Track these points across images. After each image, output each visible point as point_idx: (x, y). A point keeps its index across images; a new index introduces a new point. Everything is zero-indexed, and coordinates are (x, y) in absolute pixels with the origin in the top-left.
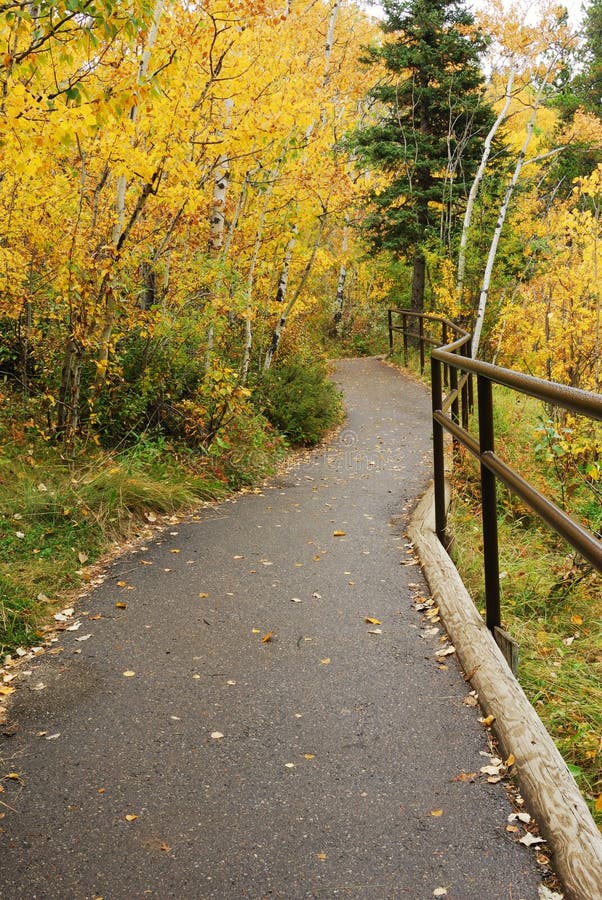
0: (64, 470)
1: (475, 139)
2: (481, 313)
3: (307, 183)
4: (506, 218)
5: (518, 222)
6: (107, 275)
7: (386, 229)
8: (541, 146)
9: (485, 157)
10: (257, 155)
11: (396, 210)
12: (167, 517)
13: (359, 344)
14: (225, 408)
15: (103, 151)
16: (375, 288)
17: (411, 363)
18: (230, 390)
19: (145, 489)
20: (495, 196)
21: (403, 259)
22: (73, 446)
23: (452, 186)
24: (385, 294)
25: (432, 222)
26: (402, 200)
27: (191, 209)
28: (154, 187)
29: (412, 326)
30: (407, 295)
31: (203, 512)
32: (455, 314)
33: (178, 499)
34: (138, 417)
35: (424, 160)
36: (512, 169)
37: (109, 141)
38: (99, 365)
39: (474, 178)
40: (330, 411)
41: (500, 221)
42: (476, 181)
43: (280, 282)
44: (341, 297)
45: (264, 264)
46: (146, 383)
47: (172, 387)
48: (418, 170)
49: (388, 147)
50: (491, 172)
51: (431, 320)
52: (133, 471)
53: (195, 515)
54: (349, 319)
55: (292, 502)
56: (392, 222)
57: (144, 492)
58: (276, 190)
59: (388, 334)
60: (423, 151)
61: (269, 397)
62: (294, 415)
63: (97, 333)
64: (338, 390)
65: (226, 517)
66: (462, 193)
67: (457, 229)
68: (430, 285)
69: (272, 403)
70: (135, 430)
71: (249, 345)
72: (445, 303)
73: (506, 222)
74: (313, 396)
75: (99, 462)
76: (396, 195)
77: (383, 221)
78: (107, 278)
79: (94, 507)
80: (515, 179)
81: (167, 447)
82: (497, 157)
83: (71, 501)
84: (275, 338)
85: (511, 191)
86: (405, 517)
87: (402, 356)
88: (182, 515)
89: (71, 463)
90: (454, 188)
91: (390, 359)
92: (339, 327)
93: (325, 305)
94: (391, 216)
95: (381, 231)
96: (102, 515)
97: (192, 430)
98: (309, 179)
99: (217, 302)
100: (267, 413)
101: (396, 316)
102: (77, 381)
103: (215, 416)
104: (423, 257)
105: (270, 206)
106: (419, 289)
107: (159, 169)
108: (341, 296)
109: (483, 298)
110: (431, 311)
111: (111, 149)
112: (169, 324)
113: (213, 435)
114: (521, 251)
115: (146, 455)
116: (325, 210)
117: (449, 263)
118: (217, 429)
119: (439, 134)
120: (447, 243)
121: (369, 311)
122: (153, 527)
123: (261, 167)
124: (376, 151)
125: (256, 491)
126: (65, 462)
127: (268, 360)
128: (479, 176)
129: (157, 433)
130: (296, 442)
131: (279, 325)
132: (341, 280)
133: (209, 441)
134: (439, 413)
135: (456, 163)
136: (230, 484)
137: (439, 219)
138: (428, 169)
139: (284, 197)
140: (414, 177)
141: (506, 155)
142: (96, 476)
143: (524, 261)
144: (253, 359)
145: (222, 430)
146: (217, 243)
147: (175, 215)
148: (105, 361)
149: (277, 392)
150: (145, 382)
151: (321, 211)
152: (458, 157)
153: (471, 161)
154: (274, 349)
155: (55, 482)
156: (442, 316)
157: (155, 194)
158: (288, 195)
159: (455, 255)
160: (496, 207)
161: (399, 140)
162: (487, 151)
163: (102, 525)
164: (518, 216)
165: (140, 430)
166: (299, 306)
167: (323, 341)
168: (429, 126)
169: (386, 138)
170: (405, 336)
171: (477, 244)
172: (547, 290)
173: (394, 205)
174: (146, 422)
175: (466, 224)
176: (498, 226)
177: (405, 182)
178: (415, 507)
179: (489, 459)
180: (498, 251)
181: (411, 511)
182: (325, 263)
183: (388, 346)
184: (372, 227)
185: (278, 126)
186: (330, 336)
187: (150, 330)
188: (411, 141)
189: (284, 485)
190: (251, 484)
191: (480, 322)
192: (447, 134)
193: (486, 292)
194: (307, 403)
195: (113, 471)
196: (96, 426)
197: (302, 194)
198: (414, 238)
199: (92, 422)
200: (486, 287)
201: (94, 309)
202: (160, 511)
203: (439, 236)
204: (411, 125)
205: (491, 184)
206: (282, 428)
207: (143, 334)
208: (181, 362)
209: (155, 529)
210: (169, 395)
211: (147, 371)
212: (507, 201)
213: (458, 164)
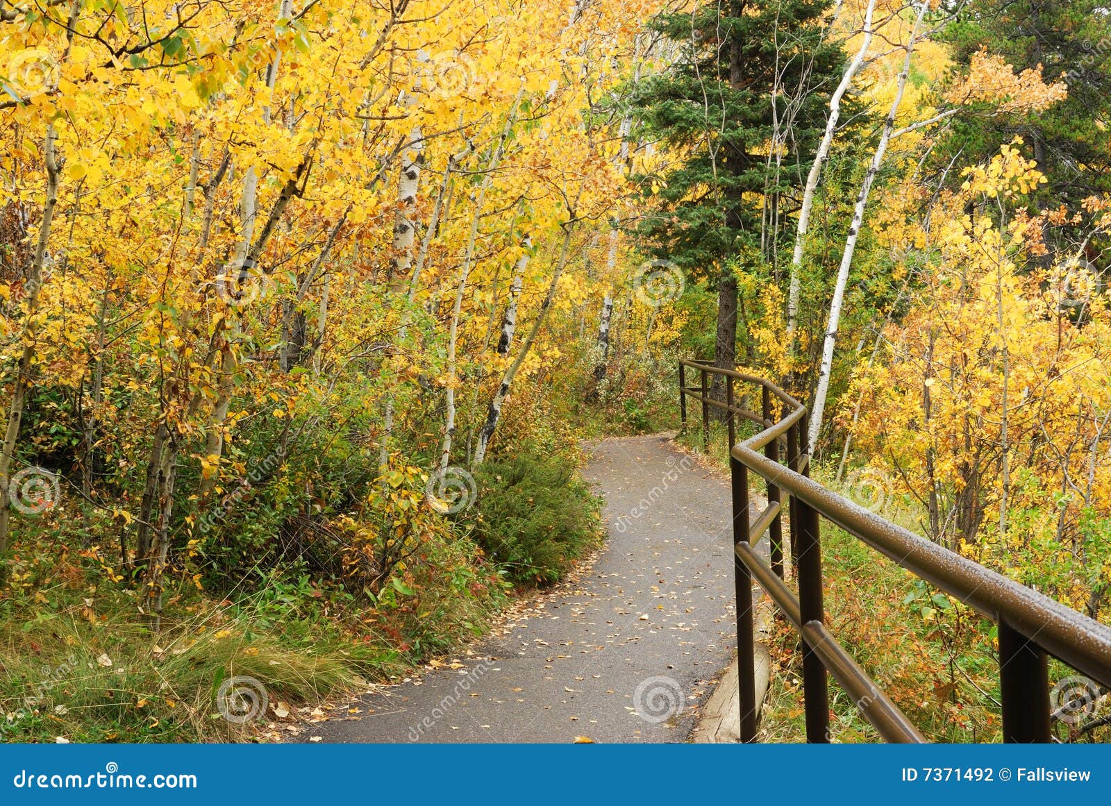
0: (143, 631)
1: (816, 96)
2: (826, 369)
3: (544, 172)
4: (865, 219)
5: (884, 226)
6: (222, 321)
7: (675, 235)
8: (922, 104)
9: (831, 124)
10: (466, 132)
11: (692, 204)
12: (307, 709)
13: (633, 414)
14: (407, 530)
15: (220, 128)
16: (660, 324)
17: (713, 448)
18: (414, 501)
19: (273, 663)
20: (846, 187)
21: (703, 281)
22: (158, 591)
23: (779, 169)
24: (676, 334)
25: (749, 225)
26: (702, 189)
27: (359, 216)
28: (299, 185)
29: (716, 387)
30: (710, 336)
31: (368, 700)
32: (785, 370)
33: (325, 679)
34: (266, 545)
35: (735, 128)
36: (874, 143)
37: (229, 115)
38: (205, 464)
39: (813, 157)
40: (580, 529)
41: (855, 225)
42: (817, 162)
43: (505, 322)
44: (606, 340)
45: (479, 295)
46: (283, 489)
47: (324, 495)
48: (726, 143)
49: (679, 108)
50: (842, 147)
51: (745, 379)
52: (253, 635)
53: (352, 707)
54: (618, 375)
55: (511, 685)
56: (684, 226)
57: (271, 668)
58: (498, 182)
59: (679, 398)
60: (733, 115)
61: (481, 508)
62: (520, 537)
63: (205, 409)
64: (592, 493)
65: (403, 710)
66: (796, 181)
67: (788, 236)
68: (746, 323)
69: (486, 519)
70: (261, 566)
71: (451, 425)
72: (769, 352)
73: (865, 225)
74: (551, 506)
75: (200, 619)
76: (692, 182)
77: (671, 225)
78: (221, 325)
79: (186, 696)
80: (877, 159)
81: (311, 592)
82: (852, 124)
83: (150, 685)
84: (492, 414)
85: (872, 178)
86: (693, 712)
87: (701, 437)
88: (331, 706)
89: (154, 619)
90: (783, 172)
91: (681, 440)
92: (602, 387)
93: (579, 354)
94: (682, 216)
95: (668, 238)
96: (199, 707)
97: (353, 567)
98: (548, 167)
99: (399, 362)
100: (477, 536)
101: (691, 373)
102: (169, 488)
103: (390, 542)
104: (734, 281)
105: (488, 206)
106: (728, 331)
107: (307, 158)
108: (605, 338)
109: (829, 344)
110: (746, 365)
111: (234, 127)
112: (319, 397)
113: (387, 574)
114: (890, 271)
115: (277, 607)
116: (573, 215)
117: (775, 289)
118: (394, 563)
119: (758, 88)
120: (772, 259)
121: (650, 363)
122: (284, 726)
123: (473, 148)
124: (660, 114)
125: (455, 664)
126: (145, 618)
127: (481, 449)
128: (822, 153)
129: (297, 570)
130: (524, 581)
131: (498, 394)
132: (606, 313)
133: (382, 582)
134: (744, 546)
135: (785, 133)
136: (413, 653)
137: (759, 220)
138: (742, 142)
139: (509, 194)
140: (720, 155)
141: (865, 120)
142: (195, 642)
143: (894, 285)
144: (457, 445)
145: (401, 566)
146: (404, 263)
147: (335, 224)
148: (215, 458)
149: (493, 501)
150: (281, 488)
151: (566, 217)
152: (789, 126)
153: (811, 131)
154: (490, 432)
155: (126, 651)
156: (763, 374)
157: (300, 197)
158: (515, 190)
159: (785, 275)
160: (849, 203)
161: (697, 97)
162: (835, 115)
163: (199, 725)
164: (884, 216)
165: (267, 564)
166: (532, 362)
167: (575, 411)
168: (744, 76)
169: (675, 94)
170: (705, 404)
171: (819, 260)
172: (925, 340)
173: (688, 198)
174: (279, 551)
175: (802, 228)
176: (852, 233)
177: (704, 162)
178: (709, 695)
179: (814, 634)
180: (852, 270)
181: (702, 702)
182: (573, 295)
183: (679, 417)
184: (653, 233)
185: (494, 94)
186: (587, 401)
187: (290, 405)
188: (715, 100)
189: (501, 655)
190: (446, 652)
191: (824, 383)
192: (772, 88)
193: (834, 335)
194: (541, 517)
195: (221, 634)
196: (197, 560)
197: (538, 189)
198: (719, 250)
199: (191, 554)
200: (833, 329)
201: (201, 374)
202: (296, 699)
203: (758, 247)
204: (716, 74)
205: (841, 167)
206: (501, 558)
207: (278, 413)
208: (340, 454)
209: (286, 730)
210: (318, 507)
211: (285, 468)
212: (865, 193)
213: (789, 134)
